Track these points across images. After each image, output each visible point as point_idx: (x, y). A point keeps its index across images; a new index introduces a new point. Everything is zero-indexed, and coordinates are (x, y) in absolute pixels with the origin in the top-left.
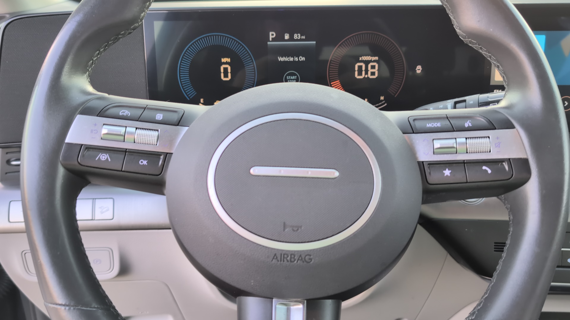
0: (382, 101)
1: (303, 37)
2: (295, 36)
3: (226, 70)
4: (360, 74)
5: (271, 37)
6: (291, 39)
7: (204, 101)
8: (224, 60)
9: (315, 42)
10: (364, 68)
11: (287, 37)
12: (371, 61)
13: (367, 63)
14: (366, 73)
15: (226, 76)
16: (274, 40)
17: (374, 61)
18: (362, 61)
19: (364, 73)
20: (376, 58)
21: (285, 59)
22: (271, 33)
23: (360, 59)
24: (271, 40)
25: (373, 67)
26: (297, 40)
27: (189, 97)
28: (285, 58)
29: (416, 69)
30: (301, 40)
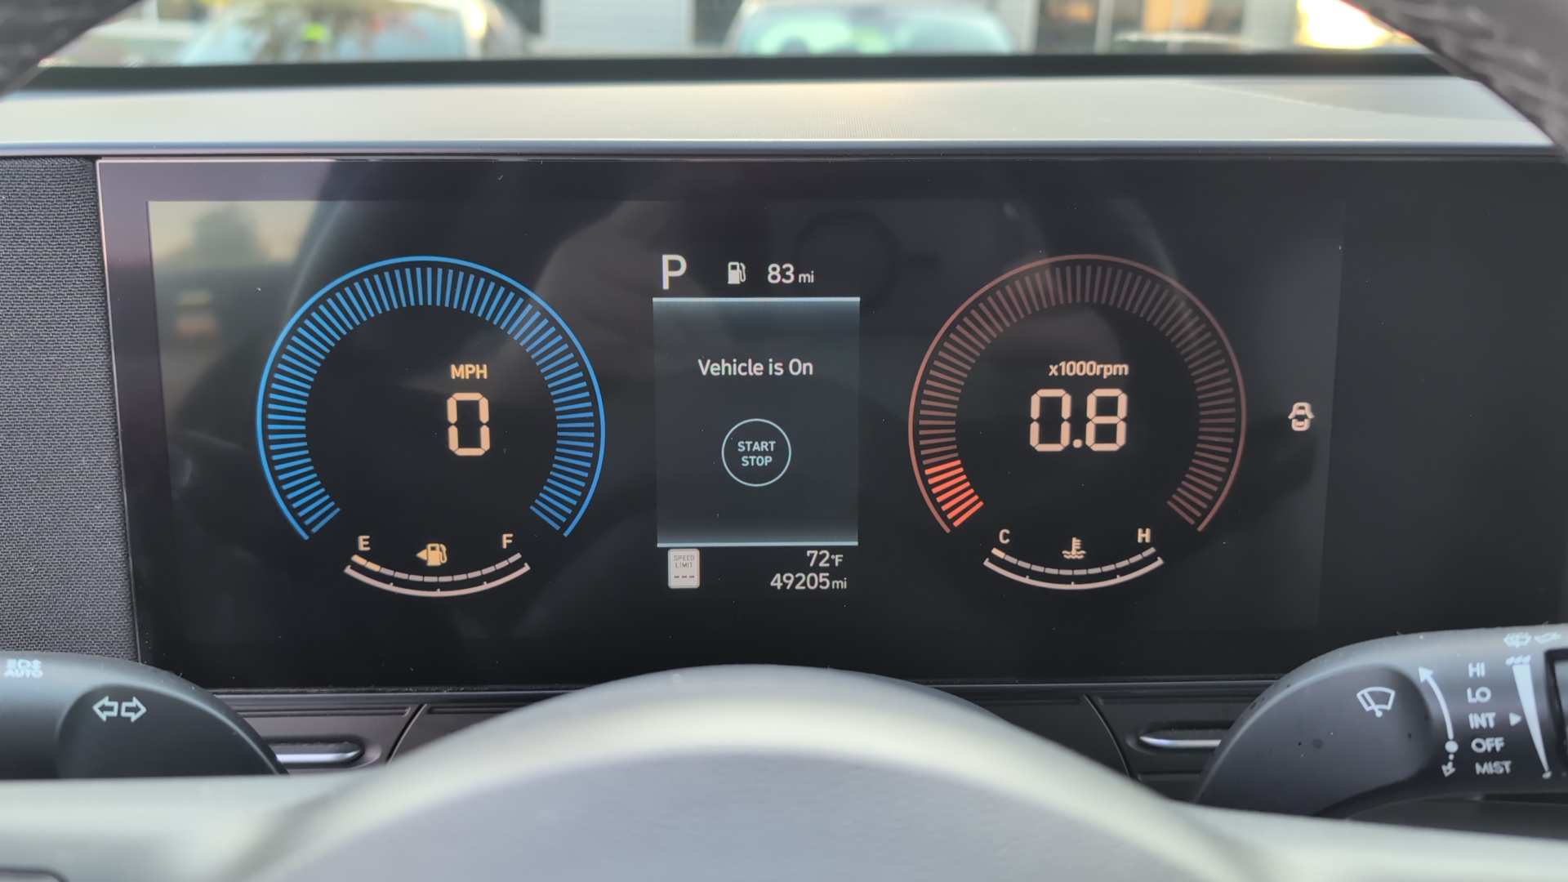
0: (1144, 546)
1: (810, 278)
2: (774, 273)
3: (468, 411)
4: (1050, 433)
5: (667, 274)
6: (756, 284)
7: (371, 543)
8: (459, 371)
9: (858, 299)
10: (1066, 412)
11: (736, 275)
12: (1098, 382)
13: (1080, 387)
14: (1078, 431)
15: (469, 437)
16: (678, 287)
17: (1112, 382)
18: (1061, 382)
19: (1066, 428)
20: (1123, 369)
21: (727, 368)
22: (666, 259)
23: (1053, 370)
24: (666, 286)
25: (1106, 407)
26: (781, 290)
27: (307, 529)
28: (729, 365)
29: (1290, 417)
30: (798, 289)
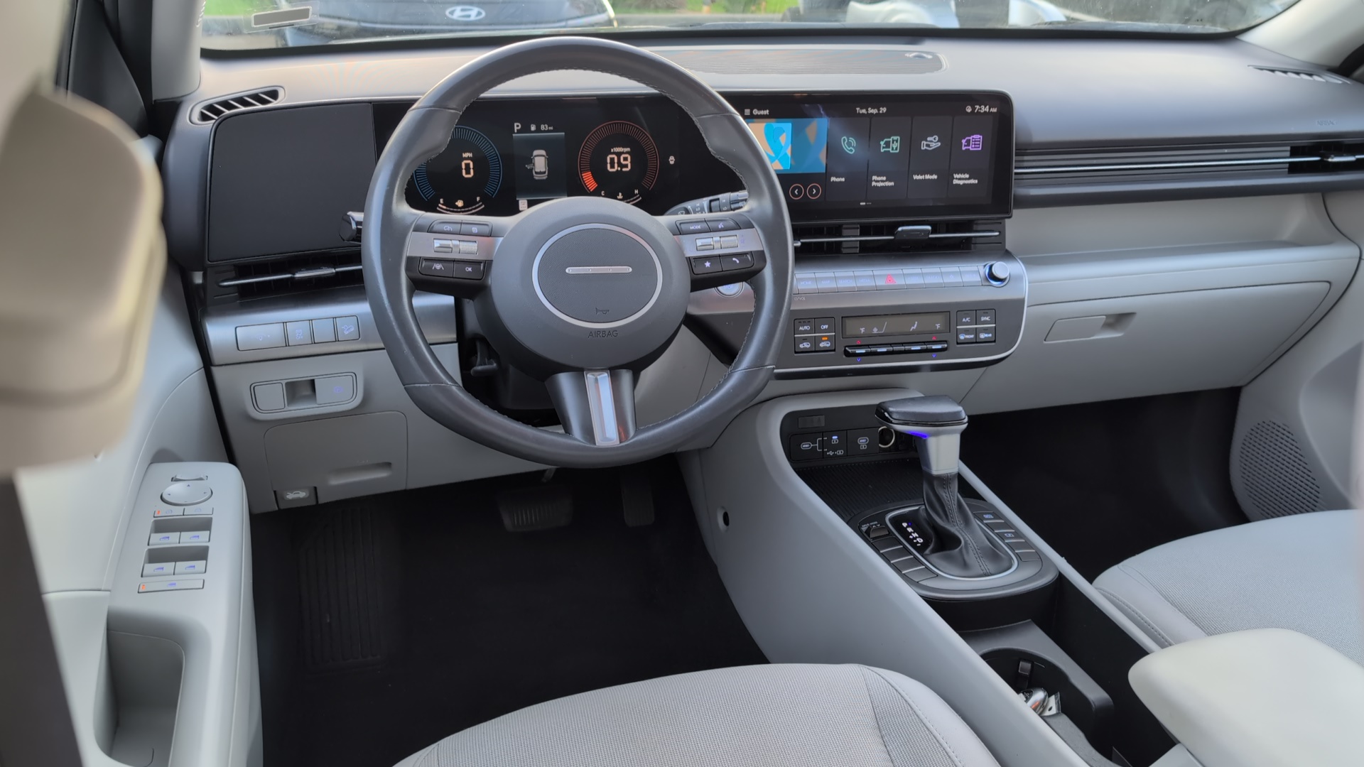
0: (637, 194)
1: (551, 128)
2: (543, 127)
3: (467, 165)
4: (612, 166)
5: (516, 128)
6: (538, 130)
7: (444, 201)
8: (465, 155)
9: (563, 133)
10: (616, 161)
11: (533, 128)
12: (623, 153)
13: (619, 154)
14: (619, 166)
15: (468, 173)
16: (519, 131)
17: (627, 153)
18: (614, 153)
19: (616, 165)
20: (628, 149)
22: (516, 124)
23: (612, 150)
24: (516, 131)
25: (625, 159)
26: (545, 131)
27: (427, 198)
29: (669, 160)
30: (549, 131)
